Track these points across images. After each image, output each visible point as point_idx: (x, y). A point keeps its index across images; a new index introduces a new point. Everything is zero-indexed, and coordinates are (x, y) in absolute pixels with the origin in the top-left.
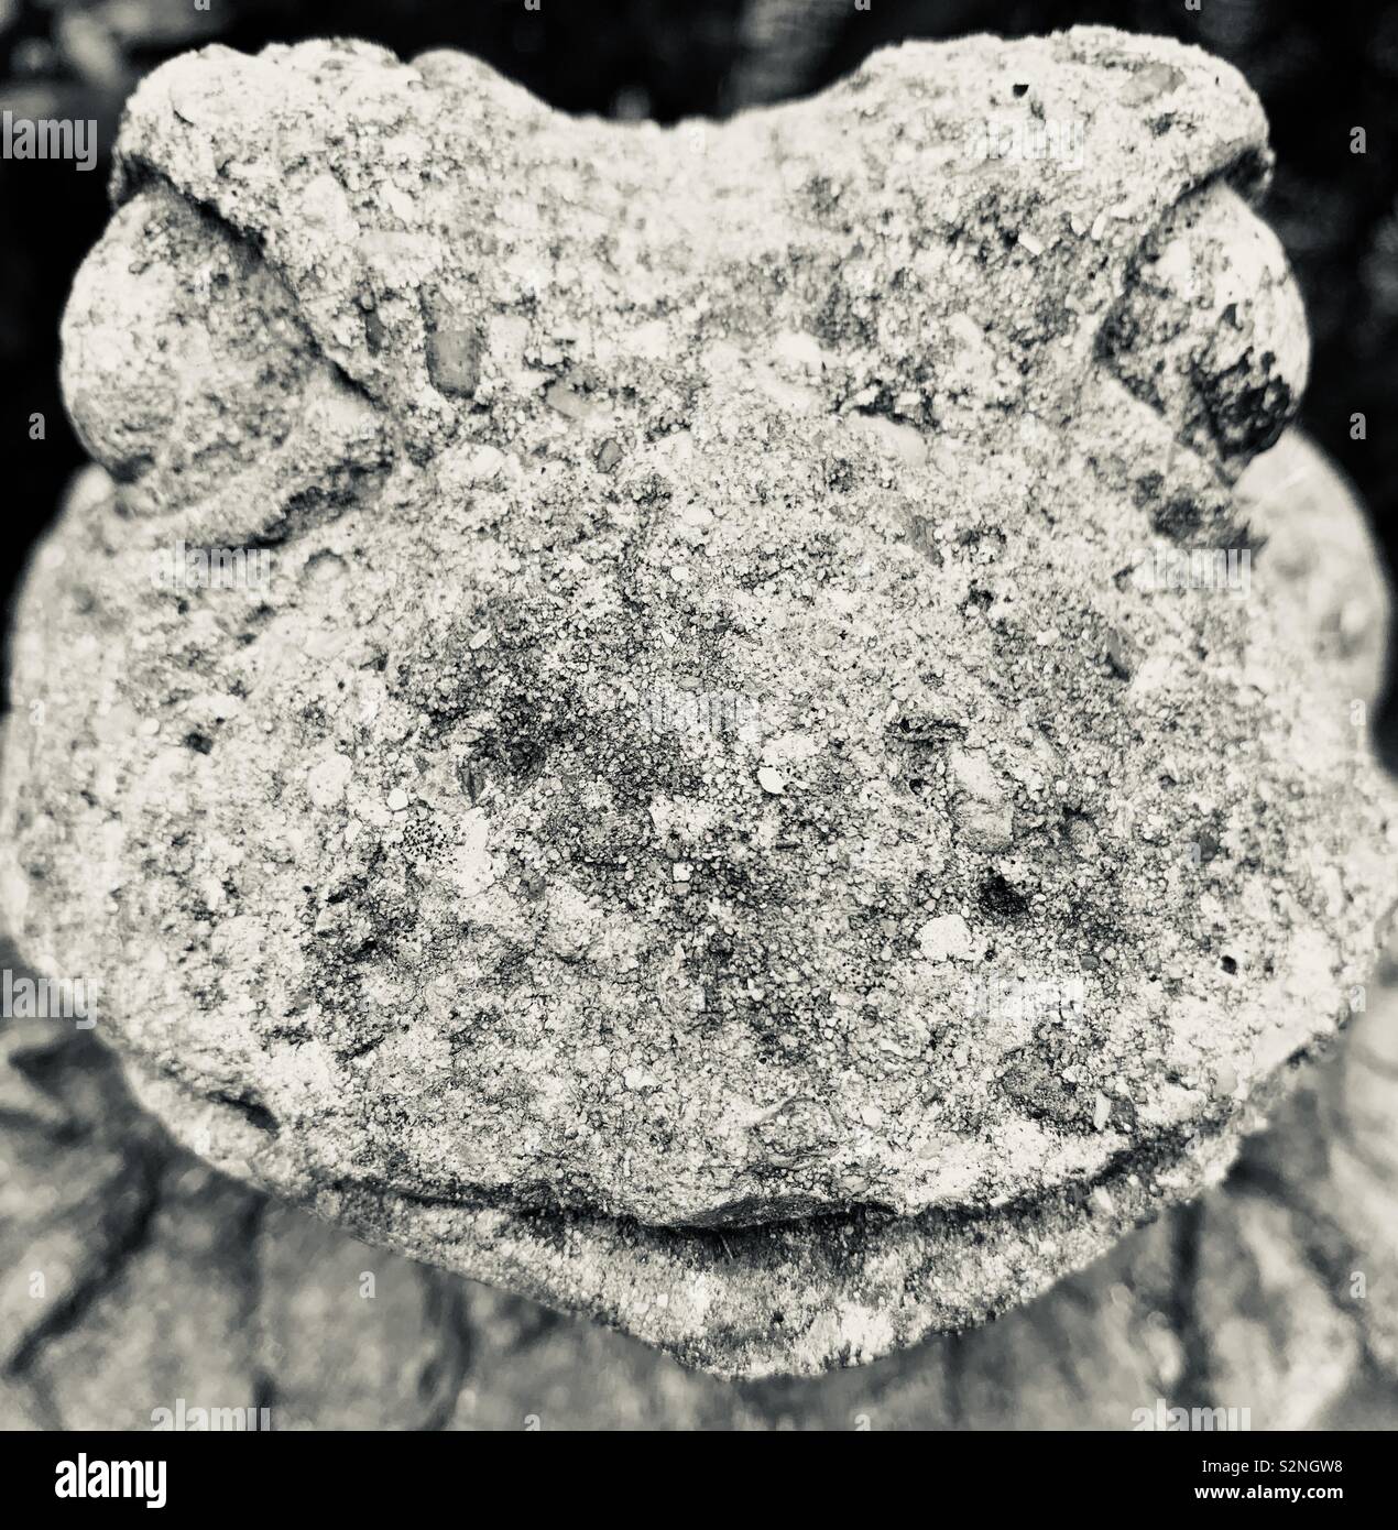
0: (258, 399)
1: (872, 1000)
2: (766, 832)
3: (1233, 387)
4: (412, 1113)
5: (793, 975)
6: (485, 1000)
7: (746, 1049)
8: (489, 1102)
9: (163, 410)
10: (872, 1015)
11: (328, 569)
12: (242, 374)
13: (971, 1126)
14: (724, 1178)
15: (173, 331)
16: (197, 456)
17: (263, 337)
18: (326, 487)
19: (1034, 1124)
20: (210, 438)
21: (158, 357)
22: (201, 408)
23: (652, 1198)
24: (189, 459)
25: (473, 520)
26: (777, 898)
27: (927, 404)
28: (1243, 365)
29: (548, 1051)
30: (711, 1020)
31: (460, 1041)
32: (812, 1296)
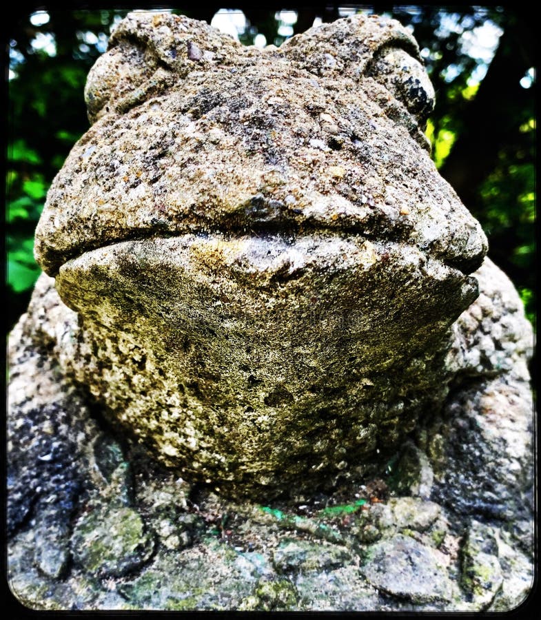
0: (141, 78)
1: (296, 151)
2: (270, 111)
3: (408, 87)
4: (168, 190)
5: (275, 144)
6: (192, 155)
7: (262, 161)
8: (190, 180)
9: (114, 83)
10: (296, 154)
11: (156, 107)
12: (137, 72)
13: (325, 193)
14: (254, 190)
15: (120, 65)
16: (122, 93)
17: (144, 65)
18: (158, 86)
19: (344, 198)
20: (126, 87)
21: (115, 70)
22: (125, 80)
23: (234, 199)
24: (119, 94)
25: (197, 82)
26: (271, 126)
27: (319, 70)
28: (410, 81)
29: (208, 164)
30: (252, 153)
31: (183, 166)
32: (279, 248)
